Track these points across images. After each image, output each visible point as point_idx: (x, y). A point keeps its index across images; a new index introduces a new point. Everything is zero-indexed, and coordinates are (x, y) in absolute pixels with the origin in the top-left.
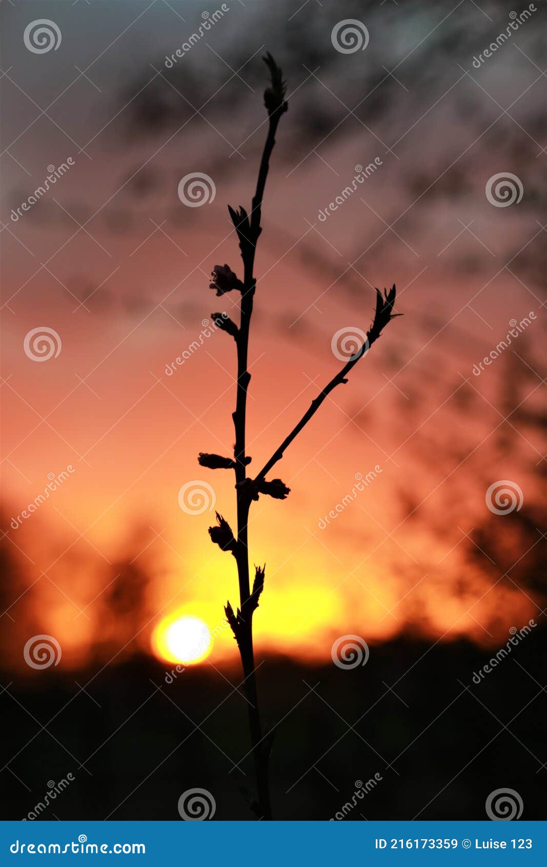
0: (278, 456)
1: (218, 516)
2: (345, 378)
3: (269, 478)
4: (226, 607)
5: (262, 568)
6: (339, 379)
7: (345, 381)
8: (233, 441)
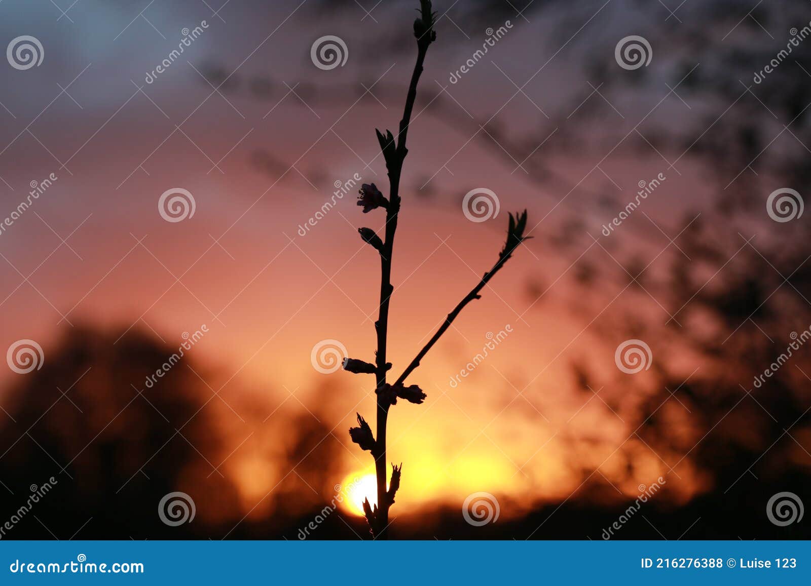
0: (415, 363)
1: (359, 417)
2: (478, 294)
3: (407, 383)
4: (364, 502)
5: (399, 467)
6: (474, 295)
7: (478, 297)
8: (375, 347)
